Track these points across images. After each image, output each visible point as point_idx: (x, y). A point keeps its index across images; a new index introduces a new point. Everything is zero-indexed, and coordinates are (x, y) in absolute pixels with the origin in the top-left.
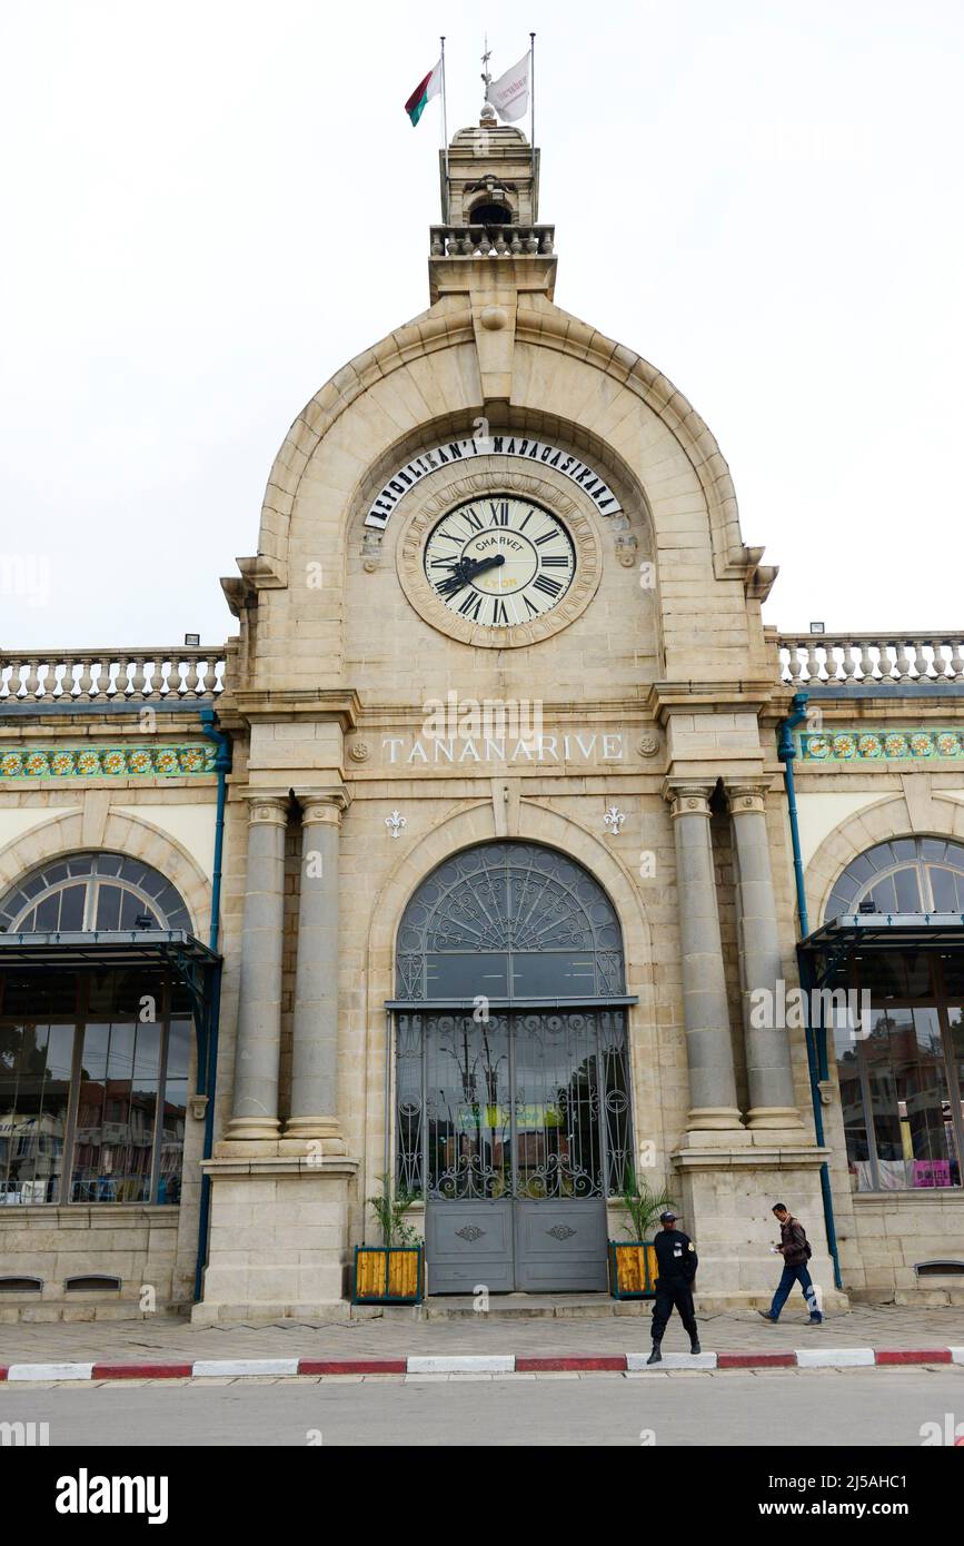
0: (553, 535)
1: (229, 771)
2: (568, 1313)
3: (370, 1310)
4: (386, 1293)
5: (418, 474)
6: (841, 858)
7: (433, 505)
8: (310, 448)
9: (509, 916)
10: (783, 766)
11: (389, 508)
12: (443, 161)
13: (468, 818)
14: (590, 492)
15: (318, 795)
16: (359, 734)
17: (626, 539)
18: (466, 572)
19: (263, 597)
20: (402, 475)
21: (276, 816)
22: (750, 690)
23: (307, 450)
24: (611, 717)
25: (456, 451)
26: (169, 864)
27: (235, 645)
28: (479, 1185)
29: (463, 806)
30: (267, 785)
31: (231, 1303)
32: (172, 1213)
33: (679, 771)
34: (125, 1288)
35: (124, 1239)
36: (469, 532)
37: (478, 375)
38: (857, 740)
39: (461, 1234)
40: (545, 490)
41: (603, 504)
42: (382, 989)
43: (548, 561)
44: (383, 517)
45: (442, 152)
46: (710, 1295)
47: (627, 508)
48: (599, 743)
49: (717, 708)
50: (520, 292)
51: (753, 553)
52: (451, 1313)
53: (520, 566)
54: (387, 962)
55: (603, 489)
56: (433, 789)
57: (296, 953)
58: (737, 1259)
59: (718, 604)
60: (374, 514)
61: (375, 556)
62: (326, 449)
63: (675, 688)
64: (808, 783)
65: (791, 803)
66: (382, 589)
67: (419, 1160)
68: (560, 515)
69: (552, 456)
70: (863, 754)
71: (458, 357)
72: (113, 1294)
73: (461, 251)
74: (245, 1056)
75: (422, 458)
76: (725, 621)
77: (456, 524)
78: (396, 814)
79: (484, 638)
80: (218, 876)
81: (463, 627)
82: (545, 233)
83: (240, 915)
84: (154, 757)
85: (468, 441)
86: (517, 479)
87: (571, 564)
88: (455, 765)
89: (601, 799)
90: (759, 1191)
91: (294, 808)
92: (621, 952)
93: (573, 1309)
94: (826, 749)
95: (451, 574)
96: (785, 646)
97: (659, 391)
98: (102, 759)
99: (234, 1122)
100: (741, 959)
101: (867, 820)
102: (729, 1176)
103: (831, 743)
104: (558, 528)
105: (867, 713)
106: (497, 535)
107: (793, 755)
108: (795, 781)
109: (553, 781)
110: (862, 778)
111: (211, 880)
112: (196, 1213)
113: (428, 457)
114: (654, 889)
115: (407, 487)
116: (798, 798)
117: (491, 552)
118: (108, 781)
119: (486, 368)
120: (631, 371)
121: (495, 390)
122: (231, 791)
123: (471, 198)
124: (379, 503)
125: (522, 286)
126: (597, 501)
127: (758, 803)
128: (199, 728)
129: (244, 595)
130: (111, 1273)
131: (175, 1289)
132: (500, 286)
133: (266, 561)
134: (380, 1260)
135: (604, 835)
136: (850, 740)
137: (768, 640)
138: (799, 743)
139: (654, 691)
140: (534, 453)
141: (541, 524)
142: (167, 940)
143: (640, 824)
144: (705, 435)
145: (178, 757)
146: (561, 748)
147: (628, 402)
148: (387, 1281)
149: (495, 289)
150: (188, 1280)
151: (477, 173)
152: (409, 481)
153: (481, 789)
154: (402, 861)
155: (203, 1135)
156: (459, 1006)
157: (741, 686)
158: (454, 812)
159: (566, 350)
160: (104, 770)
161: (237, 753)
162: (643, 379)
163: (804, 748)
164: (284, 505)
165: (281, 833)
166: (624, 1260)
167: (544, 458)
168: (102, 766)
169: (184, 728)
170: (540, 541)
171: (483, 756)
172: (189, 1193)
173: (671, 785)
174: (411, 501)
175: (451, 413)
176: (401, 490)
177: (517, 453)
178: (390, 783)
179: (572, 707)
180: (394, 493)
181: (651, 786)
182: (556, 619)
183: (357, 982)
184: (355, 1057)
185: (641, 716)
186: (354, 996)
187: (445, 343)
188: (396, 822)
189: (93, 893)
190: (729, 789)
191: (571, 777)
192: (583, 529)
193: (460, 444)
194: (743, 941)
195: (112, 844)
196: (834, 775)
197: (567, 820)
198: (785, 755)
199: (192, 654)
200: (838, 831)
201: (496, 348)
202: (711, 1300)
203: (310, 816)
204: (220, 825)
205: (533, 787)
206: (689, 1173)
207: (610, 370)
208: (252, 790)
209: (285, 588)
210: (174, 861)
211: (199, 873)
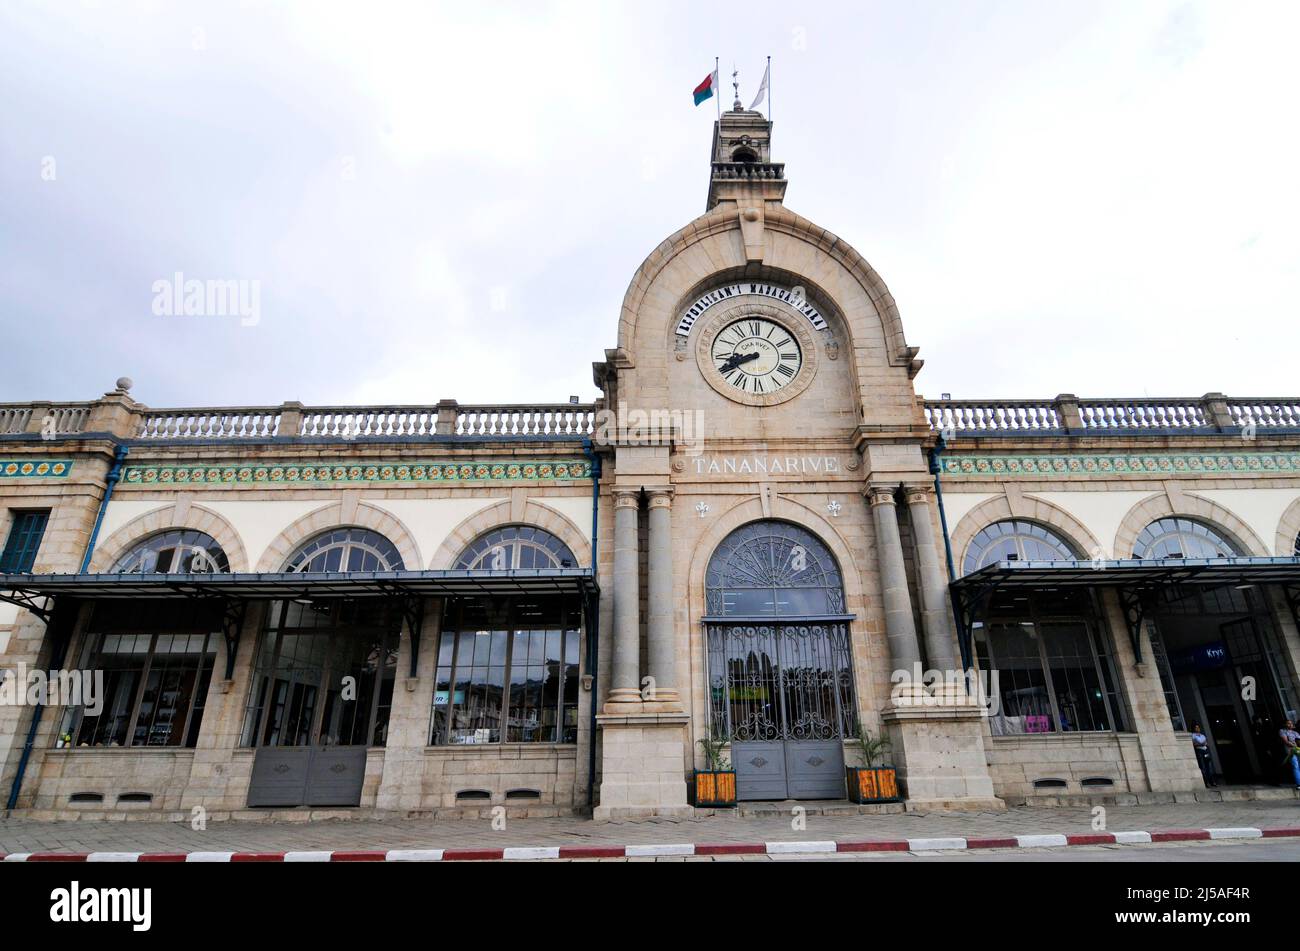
0: (786, 341)
1: (600, 477)
2: (831, 812)
3: (707, 811)
4: (715, 800)
5: (707, 305)
6: (971, 532)
7: (717, 323)
8: (645, 286)
9: (773, 566)
10: (934, 477)
11: (690, 324)
12: (716, 128)
13: (746, 506)
14: (808, 317)
15: (658, 490)
16: (678, 455)
17: (831, 344)
18: (735, 361)
19: (620, 373)
20: (697, 305)
21: (632, 503)
22: (916, 430)
23: (644, 287)
24: (831, 447)
25: (728, 292)
26: (564, 533)
27: (600, 403)
28: (762, 731)
29: (742, 499)
30: (626, 484)
31: (619, 806)
32: (572, 749)
33: (876, 478)
34: (543, 797)
35: (541, 766)
36: (737, 339)
37: (743, 248)
38: (975, 463)
39: (753, 762)
40: (781, 315)
41: (817, 323)
42: (698, 610)
43: (785, 357)
44: (687, 329)
45: (716, 122)
46: (919, 801)
47: (830, 326)
48: (823, 462)
49: (897, 441)
50: (766, 200)
51: (913, 351)
52: (758, 813)
53: (769, 359)
54: (700, 593)
55: (816, 315)
56: (724, 489)
57: (647, 587)
58: (933, 778)
59: (892, 380)
60: (681, 327)
61: (683, 352)
62: (654, 288)
63: (871, 428)
64: (948, 487)
65: (940, 499)
66: (687, 371)
67: (725, 716)
68: (791, 330)
69: (785, 295)
70: (980, 470)
71: (730, 236)
72: (535, 801)
73: (730, 177)
74: (619, 649)
75: (709, 296)
76: (897, 390)
77: (729, 334)
78: (702, 503)
79: (751, 400)
80: (595, 540)
81: (736, 393)
82: (778, 168)
83: (609, 564)
84: (553, 468)
85: (736, 286)
86: (765, 309)
87: (798, 358)
88: (737, 474)
89: (826, 496)
90: (944, 735)
91: (643, 499)
92: (842, 588)
93: (834, 810)
94: (958, 467)
95: (728, 363)
96: (928, 408)
97: (850, 258)
98: (522, 469)
99: (613, 691)
100: (920, 592)
101: (984, 509)
102: (924, 726)
103: (960, 464)
104: (790, 337)
105: (981, 446)
106: (754, 341)
107: (939, 470)
108: (941, 486)
109: (796, 485)
110: (980, 485)
111: (591, 542)
112: (587, 749)
113: (712, 295)
114: (860, 550)
115: (700, 312)
116: (943, 496)
117: (751, 351)
118: (526, 482)
119: (747, 243)
120: (833, 245)
121: (753, 255)
122: (601, 489)
123: (734, 149)
124: (684, 321)
125: (767, 197)
126: (813, 322)
127: (924, 498)
128: (581, 451)
129: (607, 374)
130: (534, 787)
131: (575, 798)
132: (755, 197)
133: (623, 351)
134: (710, 779)
135: (829, 517)
136: (971, 462)
137: (919, 403)
138: (941, 464)
139: (858, 431)
140: (774, 293)
141: (779, 335)
142: (582, 574)
143: (850, 511)
144: (880, 283)
145: (568, 468)
146: (800, 465)
147: (831, 264)
148: (716, 792)
149: (752, 199)
150: (584, 792)
151: (737, 135)
152: (702, 309)
153: (753, 489)
154: (706, 531)
155: (590, 700)
156: (747, 620)
157: (911, 428)
158: (737, 502)
159: (794, 234)
160: (524, 476)
161: (605, 466)
162: (841, 250)
163: (944, 467)
164: (632, 319)
165: (636, 513)
166: (863, 779)
167: (781, 297)
168: (522, 473)
169: (572, 451)
170: (779, 345)
171: (753, 469)
172: (582, 736)
173: (872, 486)
174: (703, 321)
175: (728, 269)
176: (697, 314)
177: (764, 293)
178: (699, 485)
179: (806, 441)
180: (693, 316)
181: (855, 488)
182: (793, 390)
183: (683, 604)
184: (683, 651)
185: (847, 446)
186: (681, 614)
187: (722, 229)
188: (702, 508)
189: (517, 550)
190: (907, 489)
191: (807, 482)
192: (806, 338)
193: (731, 288)
194: (921, 580)
195: (529, 520)
196: (963, 482)
197: (806, 508)
198: (934, 470)
199: (574, 408)
200: (968, 516)
201: (753, 232)
202: (920, 804)
203: (654, 503)
204: (595, 510)
205: (785, 488)
206: (899, 723)
207: (820, 246)
208: (618, 487)
209: (633, 368)
210: (567, 531)
211: (583, 539)
